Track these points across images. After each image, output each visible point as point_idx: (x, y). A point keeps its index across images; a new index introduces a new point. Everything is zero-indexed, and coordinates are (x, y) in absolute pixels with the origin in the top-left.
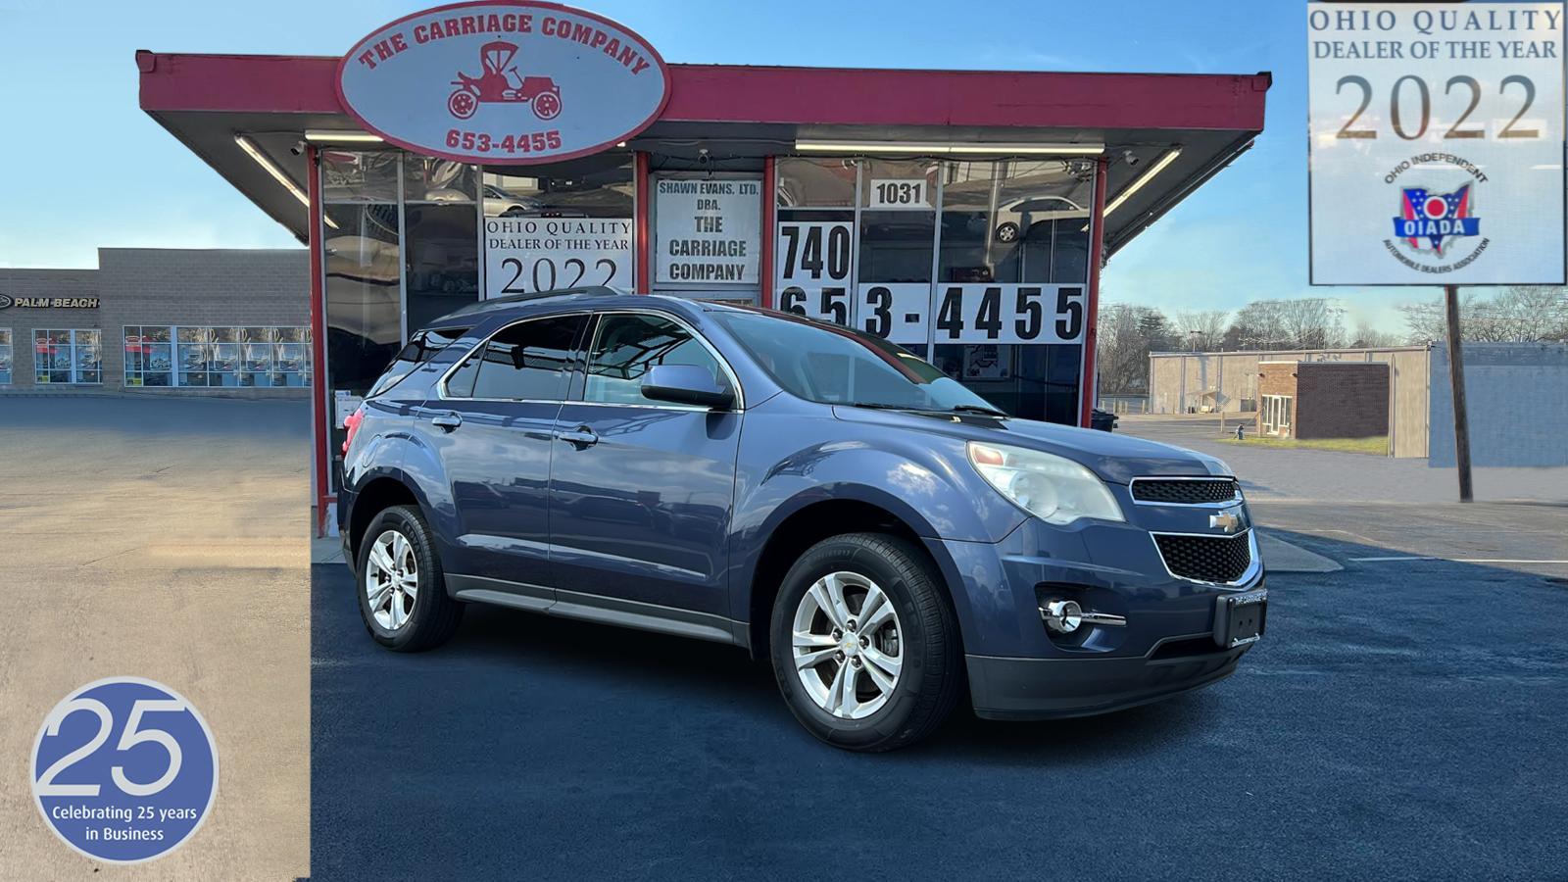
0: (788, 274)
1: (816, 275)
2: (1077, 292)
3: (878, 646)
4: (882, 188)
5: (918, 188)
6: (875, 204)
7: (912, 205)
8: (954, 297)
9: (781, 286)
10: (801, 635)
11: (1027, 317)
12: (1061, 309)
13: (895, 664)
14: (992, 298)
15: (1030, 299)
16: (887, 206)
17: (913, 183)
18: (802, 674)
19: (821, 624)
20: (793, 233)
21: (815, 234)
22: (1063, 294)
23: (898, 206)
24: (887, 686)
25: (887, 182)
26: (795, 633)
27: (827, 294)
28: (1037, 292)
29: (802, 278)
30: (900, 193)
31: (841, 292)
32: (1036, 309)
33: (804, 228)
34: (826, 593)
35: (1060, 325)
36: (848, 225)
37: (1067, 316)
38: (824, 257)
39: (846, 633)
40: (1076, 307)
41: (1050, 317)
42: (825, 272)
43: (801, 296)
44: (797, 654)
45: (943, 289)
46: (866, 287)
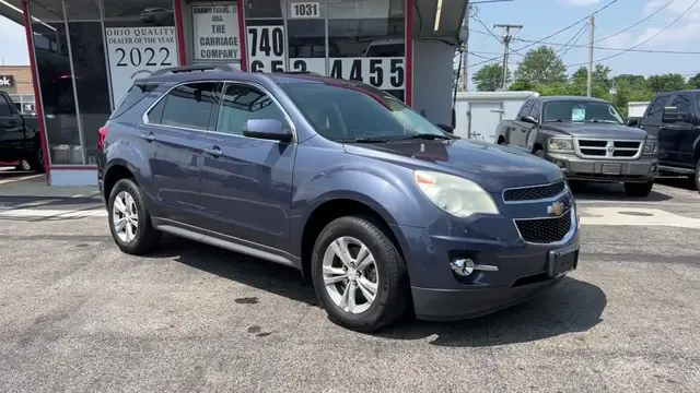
0: (254, 54)
1: (268, 54)
2: (401, 61)
3: (367, 277)
4: (297, 7)
5: (315, 6)
6: (294, 16)
7: (312, 16)
8: (338, 65)
9: (251, 59)
10: (327, 268)
11: (375, 75)
12: (393, 71)
13: (375, 286)
14: (357, 65)
15: (377, 65)
16: (300, 16)
17: (313, 4)
18: (328, 288)
19: (337, 263)
20: (254, 32)
21: (265, 32)
22: (393, 63)
23: (306, 16)
24: (371, 298)
25: (299, 4)
26: (324, 267)
27: (274, 64)
28: (380, 62)
29: (260, 56)
30: (307, 9)
31: (280, 63)
32: (380, 71)
33: (260, 29)
34: (339, 247)
35: (393, 79)
36: (281, 27)
37: (396, 75)
38: (271, 45)
39: (350, 269)
40: (400, 70)
41: (387, 75)
42: (272, 52)
43: (261, 65)
44: (325, 278)
45: (332, 60)
46: (293, 60)
